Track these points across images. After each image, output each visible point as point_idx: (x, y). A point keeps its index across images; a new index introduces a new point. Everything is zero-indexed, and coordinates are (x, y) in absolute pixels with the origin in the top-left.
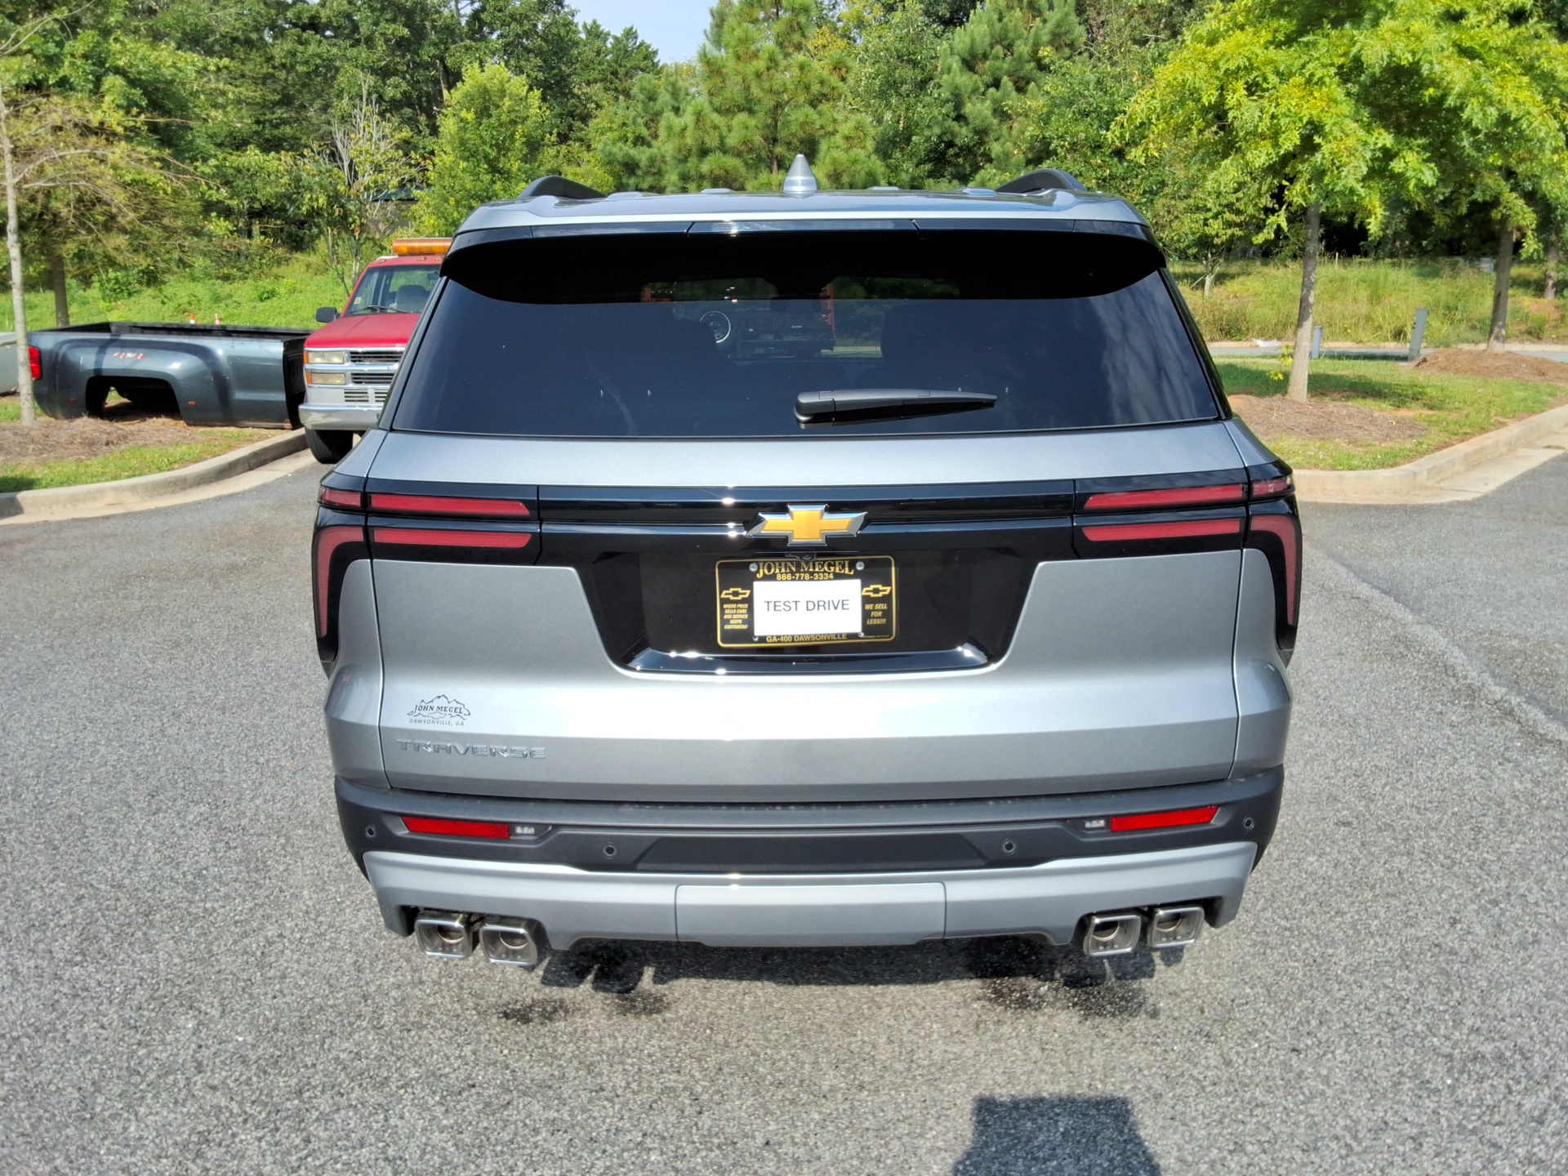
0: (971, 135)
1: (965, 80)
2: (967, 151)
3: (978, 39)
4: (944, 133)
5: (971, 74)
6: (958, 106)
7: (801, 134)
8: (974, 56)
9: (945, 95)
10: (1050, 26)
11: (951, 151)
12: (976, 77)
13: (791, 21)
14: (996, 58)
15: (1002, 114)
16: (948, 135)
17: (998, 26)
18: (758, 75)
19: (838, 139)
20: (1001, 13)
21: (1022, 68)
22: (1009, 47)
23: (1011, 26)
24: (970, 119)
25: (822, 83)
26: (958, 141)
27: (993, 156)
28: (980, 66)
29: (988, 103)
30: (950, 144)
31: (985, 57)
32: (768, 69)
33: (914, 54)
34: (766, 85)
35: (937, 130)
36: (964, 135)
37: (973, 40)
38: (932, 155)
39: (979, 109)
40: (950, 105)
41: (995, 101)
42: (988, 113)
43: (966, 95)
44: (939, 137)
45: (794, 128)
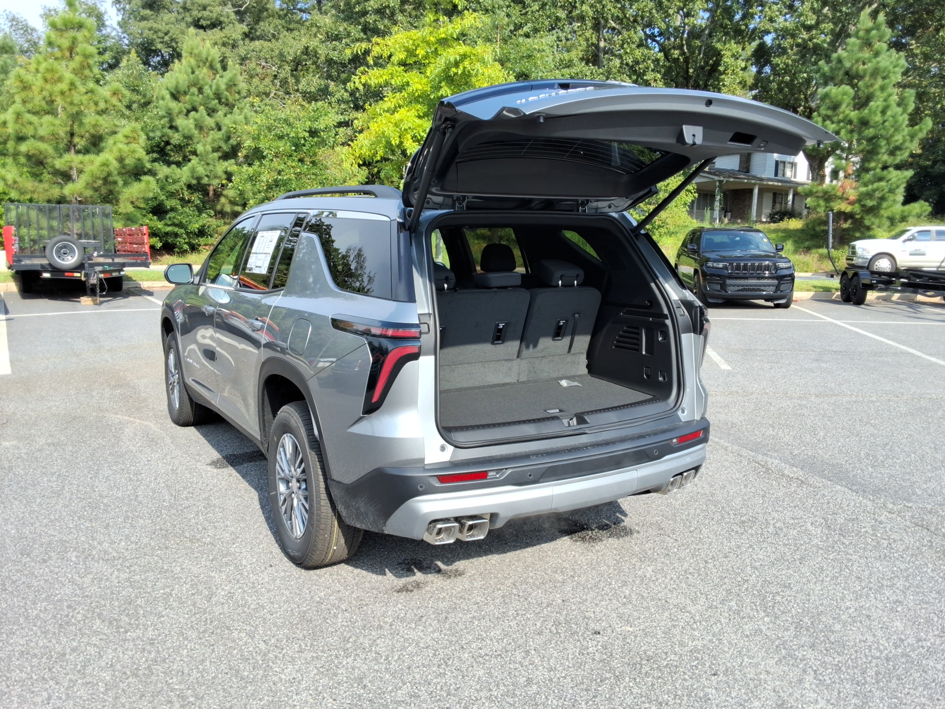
0: (182, 139)
1: (174, 105)
2: (179, 148)
3: (181, 82)
4: (163, 136)
5: (177, 102)
6: (171, 120)
7: (92, 131)
8: (178, 92)
9: (162, 113)
10: (225, 80)
11: (169, 148)
12: (181, 104)
13: (82, 62)
14: (193, 94)
15: (200, 127)
16: (166, 137)
17: (192, 76)
18: (62, 93)
19: (120, 136)
20: (192, 69)
21: (210, 103)
22: (200, 90)
23: (201, 76)
24: (180, 129)
25: (106, 102)
26: (173, 141)
27: (198, 152)
28: (182, 98)
29: (191, 121)
30: (168, 143)
31: (185, 93)
32: (70, 90)
33: (137, 86)
34: (69, 100)
35: (158, 134)
36: (176, 138)
37: (178, 83)
38: (156, 149)
39: (185, 124)
40: (166, 119)
41: (195, 120)
42: (192, 126)
43: (175, 115)
44: (160, 138)
45: (87, 127)
